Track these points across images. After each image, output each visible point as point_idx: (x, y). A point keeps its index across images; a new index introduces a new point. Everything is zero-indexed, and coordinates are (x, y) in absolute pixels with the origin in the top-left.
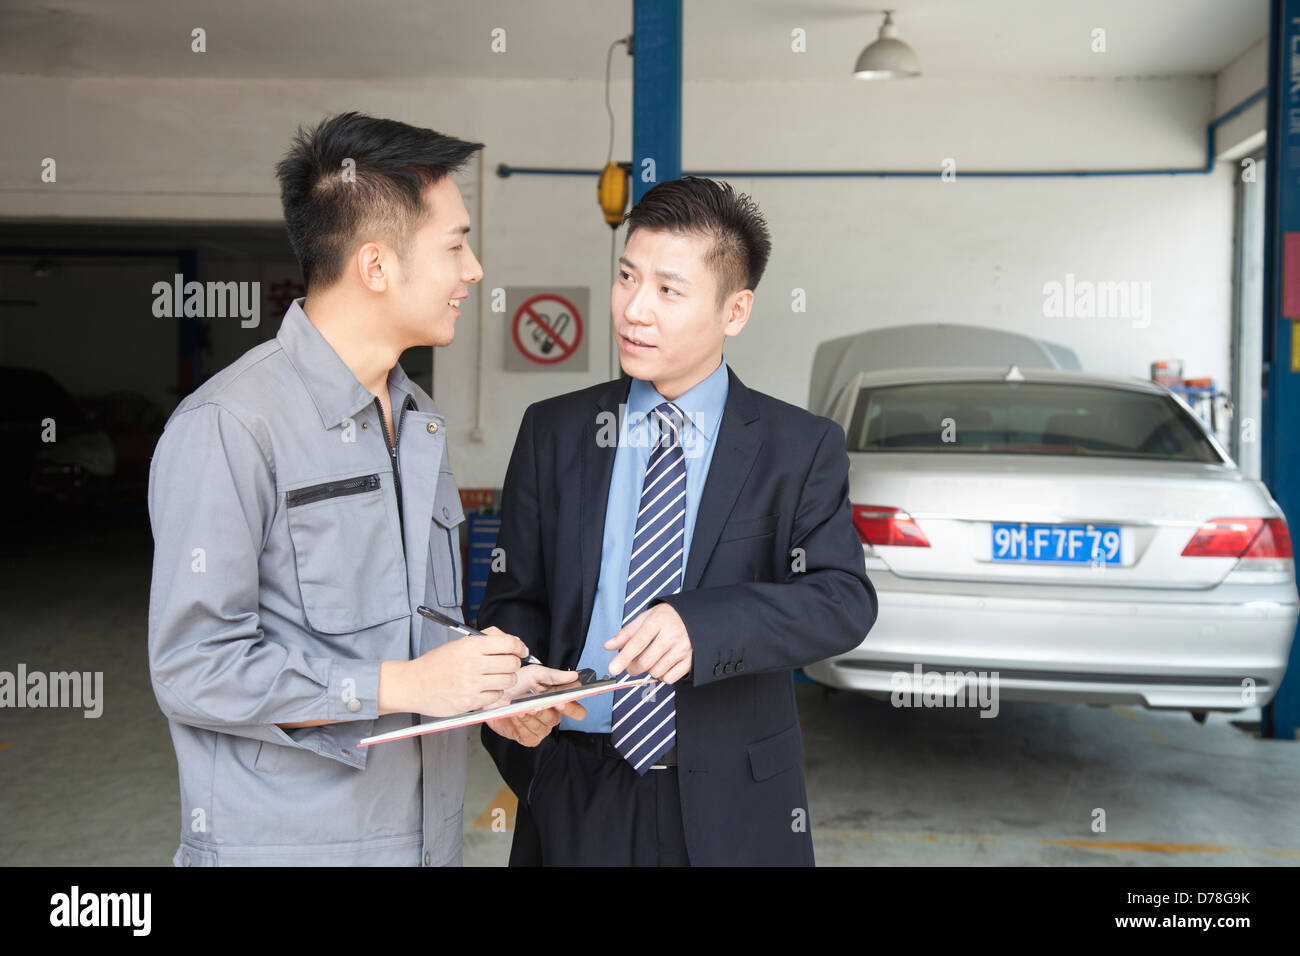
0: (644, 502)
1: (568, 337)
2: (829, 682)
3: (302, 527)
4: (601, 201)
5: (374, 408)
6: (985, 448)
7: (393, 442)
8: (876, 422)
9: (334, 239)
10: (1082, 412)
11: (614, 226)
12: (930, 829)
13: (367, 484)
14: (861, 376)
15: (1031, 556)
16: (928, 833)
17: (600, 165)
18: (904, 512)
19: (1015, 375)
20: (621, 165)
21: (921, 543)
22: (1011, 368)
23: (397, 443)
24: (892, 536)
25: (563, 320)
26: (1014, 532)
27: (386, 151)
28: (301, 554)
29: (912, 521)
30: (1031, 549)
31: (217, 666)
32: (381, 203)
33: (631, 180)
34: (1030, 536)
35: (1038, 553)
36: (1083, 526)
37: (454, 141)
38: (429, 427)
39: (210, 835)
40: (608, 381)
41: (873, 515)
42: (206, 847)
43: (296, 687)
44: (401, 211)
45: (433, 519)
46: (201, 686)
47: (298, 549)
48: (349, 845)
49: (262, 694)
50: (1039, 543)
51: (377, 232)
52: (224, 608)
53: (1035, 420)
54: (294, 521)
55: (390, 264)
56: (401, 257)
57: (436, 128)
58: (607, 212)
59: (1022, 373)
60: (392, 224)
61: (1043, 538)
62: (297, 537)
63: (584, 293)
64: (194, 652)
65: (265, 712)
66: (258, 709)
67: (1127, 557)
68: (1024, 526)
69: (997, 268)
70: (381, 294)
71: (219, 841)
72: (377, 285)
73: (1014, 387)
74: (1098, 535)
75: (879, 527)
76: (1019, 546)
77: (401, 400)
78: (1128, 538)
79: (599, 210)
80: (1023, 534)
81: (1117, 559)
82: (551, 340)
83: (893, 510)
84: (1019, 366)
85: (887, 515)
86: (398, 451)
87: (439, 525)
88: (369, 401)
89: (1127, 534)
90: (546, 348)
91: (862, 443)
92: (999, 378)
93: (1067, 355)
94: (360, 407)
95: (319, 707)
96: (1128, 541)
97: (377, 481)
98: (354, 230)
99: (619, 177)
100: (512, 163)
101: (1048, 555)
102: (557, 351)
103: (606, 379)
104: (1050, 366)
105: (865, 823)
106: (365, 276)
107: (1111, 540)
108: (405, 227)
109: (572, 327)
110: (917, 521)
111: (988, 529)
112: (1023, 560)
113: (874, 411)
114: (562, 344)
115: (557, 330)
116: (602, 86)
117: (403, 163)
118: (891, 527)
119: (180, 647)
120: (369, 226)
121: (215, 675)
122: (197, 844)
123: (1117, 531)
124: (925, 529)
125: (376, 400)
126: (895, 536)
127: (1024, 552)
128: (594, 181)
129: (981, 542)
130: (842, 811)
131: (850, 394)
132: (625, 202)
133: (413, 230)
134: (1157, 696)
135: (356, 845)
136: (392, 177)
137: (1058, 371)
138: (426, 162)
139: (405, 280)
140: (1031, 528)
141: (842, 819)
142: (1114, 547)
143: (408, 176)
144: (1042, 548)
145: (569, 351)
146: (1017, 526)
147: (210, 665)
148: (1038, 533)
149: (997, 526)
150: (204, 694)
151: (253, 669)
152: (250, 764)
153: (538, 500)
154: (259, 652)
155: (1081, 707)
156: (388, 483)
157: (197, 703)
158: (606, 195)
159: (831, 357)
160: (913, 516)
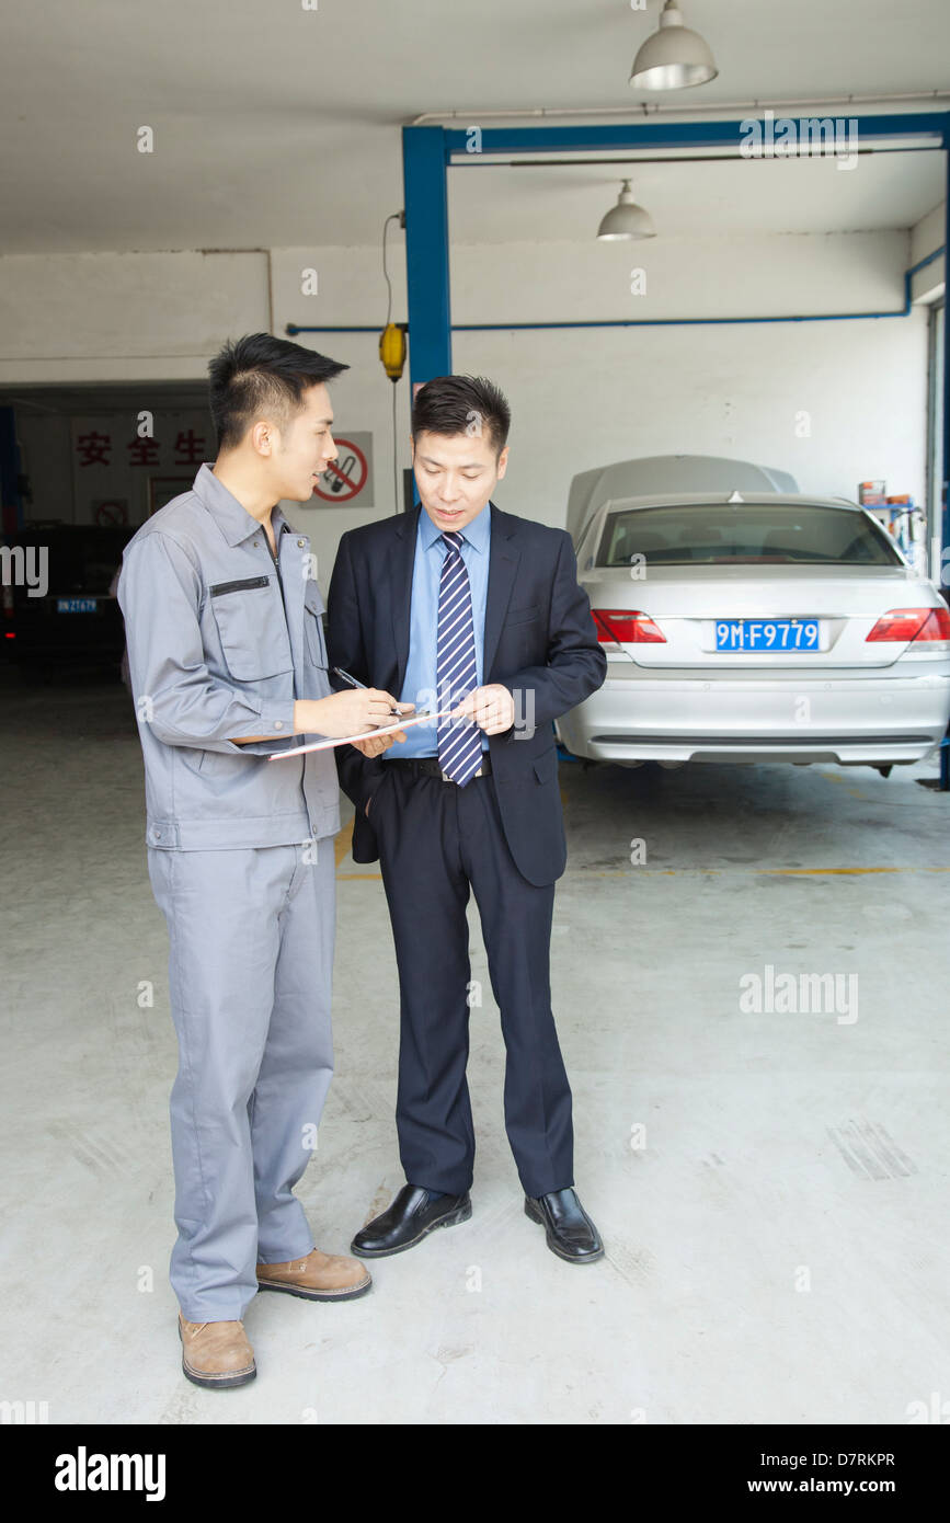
0: (441, 602)
1: (355, 477)
2: (587, 755)
3: (222, 610)
4: (382, 358)
5: (261, 532)
6: (710, 560)
7: (275, 555)
8: (621, 543)
9: (240, 415)
10: (798, 528)
11: (395, 379)
12: (669, 867)
13: (260, 583)
14: (609, 503)
15: (747, 646)
16: (667, 870)
17: (382, 323)
18: (645, 615)
19: (736, 498)
20: (398, 326)
21: (660, 640)
22: (733, 492)
23: (278, 556)
24: (636, 635)
25: (350, 461)
26: (733, 627)
27: (282, 361)
28: (222, 629)
29: (651, 621)
30: (747, 641)
31: (187, 701)
32: (274, 395)
33: (407, 335)
34: (747, 631)
35: (752, 643)
36: (788, 621)
37: (329, 361)
38: (299, 543)
39: (173, 815)
40: (393, 514)
41: (620, 618)
42: (170, 822)
43: (240, 714)
44: (287, 402)
45: (305, 607)
46: (179, 714)
47: (220, 626)
48: (263, 819)
49: (218, 719)
50: (753, 636)
51: (269, 415)
52: (184, 662)
53: (756, 535)
54: (216, 606)
55: (274, 438)
56: (283, 434)
57: (319, 352)
58: (388, 367)
59: (742, 497)
60: (280, 410)
61: (756, 631)
62: (220, 617)
63: (368, 436)
64: (173, 692)
65: (221, 730)
66: (215, 729)
67: (823, 645)
68: (741, 622)
69: (728, 404)
70: (266, 457)
71: (179, 817)
72: (264, 451)
73: (735, 508)
74: (801, 627)
75: (624, 628)
76: (737, 638)
77: (279, 526)
78: (825, 628)
79: (381, 364)
80: (741, 628)
81: (815, 646)
82: (340, 480)
83: (636, 613)
84: (740, 491)
85: (632, 617)
86: (279, 561)
87: (310, 612)
88: (258, 527)
89: (823, 624)
90: (336, 487)
91: (610, 560)
92: (724, 502)
93: (785, 479)
94: (252, 532)
95: (256, 726)
96: (824, 631)
97: (267, 581)
98: (254, 411)
99: (397, 335)
100: (299, 323)
101: (761, 645)
102: (346, 490)
103: (393, 513)
104: (773, 490)
105: (618, 865)
106: (257, 443)
107: (811, 631)
108: (288, 414)
109: (358, 469)
110: (655, 621)
111: (713, 624)
112: (741, 650)
113: (620, 533)
114: (351, 484)
115: (345, 471)
116: (382, 249)
117: (292, 371)
118: (636, 629)
119: (161, 690)
120: (264, 410)
121: (187, 706)
122: (164, 821)
123: (816, 624)
124: (663, 627)
125: (262, 527)
126: (639, 634)
127: (742, 644)
128: (376, 336)
129: (707, 636)
130: (600, 858)
131: (601, 516)
132: (403, 360)
133: (293, 417)
134: (847, 753)
135: (269, 819)
136: (284, 379)
137: (779, 494)
138: (307, 371)
139: (283, 451)
140: (748, 623)
141: (600, 863)
142: (813, 636)
143: (294, 379)
144: (756, 639)
145: (356, 489)
146: (736, 622)
147: (183, 700)
148: (753, 627)
149: (719, 622)
150: (182, 719)
151: (210, 702)
152: (196, 768)
153: (358, 604)
154: (212, 693)
155: (787, 766)
156: (274, 581)
157: (177, 726)
158: (387, 351)
159: (584, 487)
160: (652, 617)
